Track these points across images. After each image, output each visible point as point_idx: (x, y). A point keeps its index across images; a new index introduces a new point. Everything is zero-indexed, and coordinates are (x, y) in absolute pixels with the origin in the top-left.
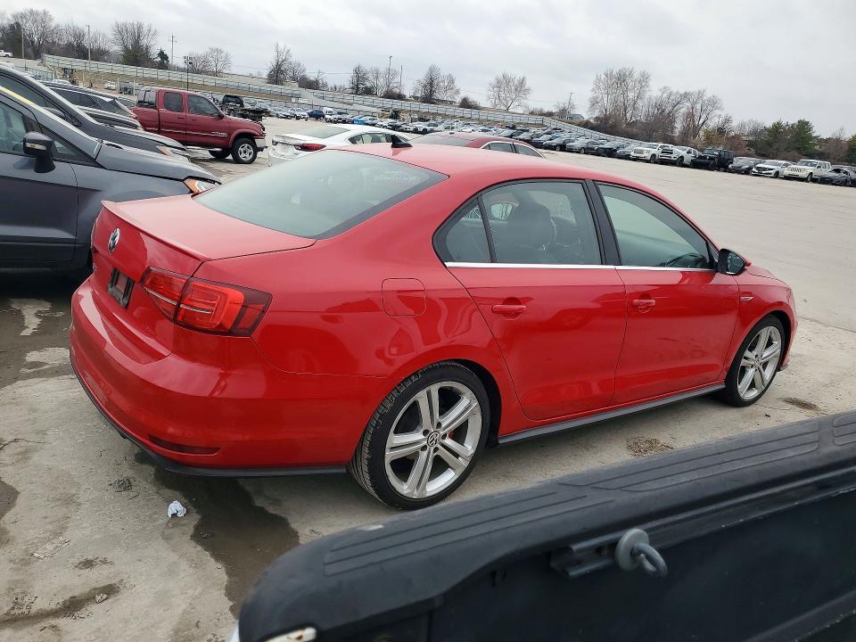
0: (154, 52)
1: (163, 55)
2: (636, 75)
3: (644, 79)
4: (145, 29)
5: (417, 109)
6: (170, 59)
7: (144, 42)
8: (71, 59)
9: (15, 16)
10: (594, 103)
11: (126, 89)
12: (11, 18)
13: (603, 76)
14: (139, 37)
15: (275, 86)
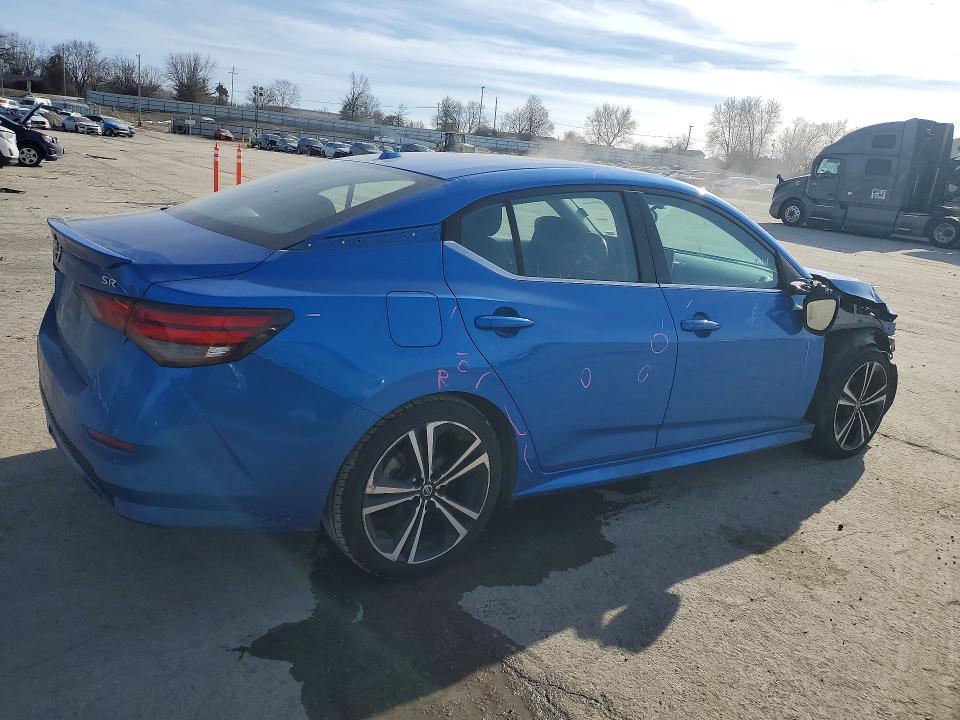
0: (212, 87)
1: (221, 90)
2: (764, 105)
3: (773, 110)
4: (202, 62)
5: (516, 147)
6: (229, 94)
7: (201, 74)
8: (117, 95)
9: (55, 48)
10: (713, 137)
11: (180, 128)
12: (51, 50)
13: (723, 107)
14: (196, 69)
15: (350, 122)
